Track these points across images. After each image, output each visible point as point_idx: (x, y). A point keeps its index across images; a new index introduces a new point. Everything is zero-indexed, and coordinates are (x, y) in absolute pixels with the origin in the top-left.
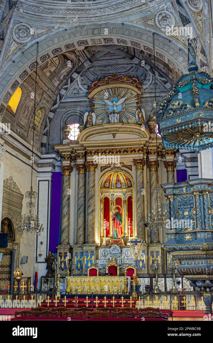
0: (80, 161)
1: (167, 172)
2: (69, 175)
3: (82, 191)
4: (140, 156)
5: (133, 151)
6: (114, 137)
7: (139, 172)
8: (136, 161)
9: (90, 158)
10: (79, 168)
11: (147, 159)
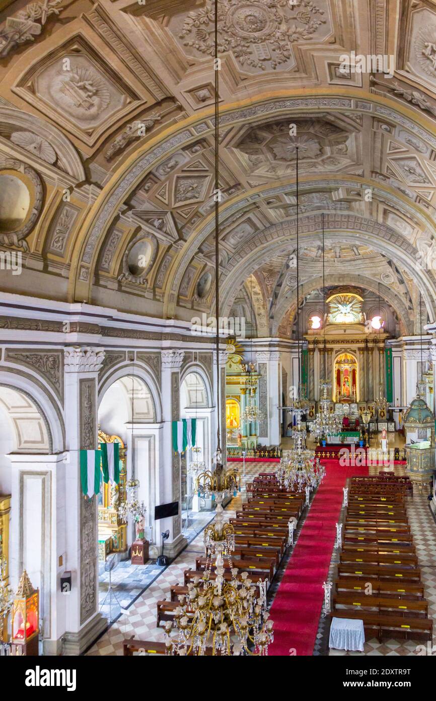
0: (321, 346)
1: (380, 354)
2: (313, 354)
3: (322, 366)
4: (362, 345)
5: (358, 342)
6: (345, 331)
7: (362, 356)
8: (359, 349)
9: (328, 346)
10: (320, 350)
11: (367, 346)
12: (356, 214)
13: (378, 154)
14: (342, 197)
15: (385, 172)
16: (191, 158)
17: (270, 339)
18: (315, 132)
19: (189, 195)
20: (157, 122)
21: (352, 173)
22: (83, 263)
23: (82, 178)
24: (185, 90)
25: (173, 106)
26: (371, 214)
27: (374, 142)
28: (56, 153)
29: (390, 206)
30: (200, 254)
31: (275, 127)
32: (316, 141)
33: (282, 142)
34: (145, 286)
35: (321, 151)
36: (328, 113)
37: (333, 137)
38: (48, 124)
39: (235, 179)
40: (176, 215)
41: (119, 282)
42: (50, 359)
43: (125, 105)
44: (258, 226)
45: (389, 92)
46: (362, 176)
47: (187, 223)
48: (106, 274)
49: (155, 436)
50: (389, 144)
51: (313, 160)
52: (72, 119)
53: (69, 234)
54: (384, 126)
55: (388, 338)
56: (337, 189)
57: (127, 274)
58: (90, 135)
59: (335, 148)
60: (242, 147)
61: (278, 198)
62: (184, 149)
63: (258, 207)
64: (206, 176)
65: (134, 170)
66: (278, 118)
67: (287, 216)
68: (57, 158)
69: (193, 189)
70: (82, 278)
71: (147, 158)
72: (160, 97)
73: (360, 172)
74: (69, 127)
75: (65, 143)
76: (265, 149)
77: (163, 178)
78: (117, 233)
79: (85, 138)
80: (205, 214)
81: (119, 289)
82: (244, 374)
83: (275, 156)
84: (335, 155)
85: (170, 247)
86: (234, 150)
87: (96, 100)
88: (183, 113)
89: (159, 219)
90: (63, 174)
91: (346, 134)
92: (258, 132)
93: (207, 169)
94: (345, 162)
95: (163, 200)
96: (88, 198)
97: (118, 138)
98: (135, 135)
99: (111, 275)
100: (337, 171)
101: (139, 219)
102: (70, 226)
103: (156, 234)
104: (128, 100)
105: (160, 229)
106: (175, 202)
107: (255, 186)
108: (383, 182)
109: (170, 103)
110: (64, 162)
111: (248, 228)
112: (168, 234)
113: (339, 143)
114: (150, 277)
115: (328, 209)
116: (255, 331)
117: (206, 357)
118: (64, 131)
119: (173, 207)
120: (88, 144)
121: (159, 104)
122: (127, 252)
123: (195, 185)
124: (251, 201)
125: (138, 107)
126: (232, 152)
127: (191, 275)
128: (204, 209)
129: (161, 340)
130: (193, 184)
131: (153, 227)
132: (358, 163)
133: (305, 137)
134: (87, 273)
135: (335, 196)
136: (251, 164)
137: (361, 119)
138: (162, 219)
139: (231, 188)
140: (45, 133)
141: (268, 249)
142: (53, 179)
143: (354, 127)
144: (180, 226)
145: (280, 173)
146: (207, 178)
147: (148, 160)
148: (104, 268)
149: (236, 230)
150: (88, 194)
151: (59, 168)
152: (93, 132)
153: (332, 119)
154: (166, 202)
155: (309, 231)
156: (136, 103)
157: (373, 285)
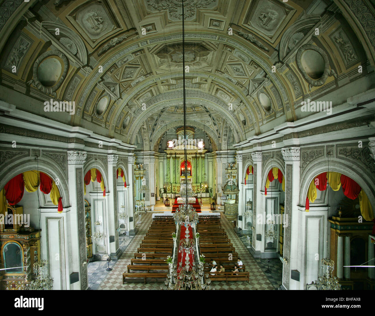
0: (174, 156)
2: (170, 160)
3: (174, 166)
4: (194, 155)
5: (192, 154)
7: (194, 161)
8: (193, 157)
9: (177, 156)
10: (173, 158)
11: (196, 156)
12: (202, 91)
13: (222, 62)
14: (197, 82)
15: (223, 70)
16: (134, 58)
17: (150, 152)
18: (195, 50)
19: (129, 76)
20: (125, 39)
21: (206, 70)
22: (79, 106)
23: (86, 63)
24: (142, 25)
25: (134, 32)
26: (209, 90)
27: (222, 56)
28: (77, 50)
29: (220, 87)
30: (127, 106)
31: (176, 46)
32: (193, 54)
33: (178, 54)
34: (102, 120)
35: (195, 59)
36: (203, 41)
37: (202, 52)
38: (77, 35)
39: (151, 70)
40: (121, 86)
41: (92, 117)
42: (62, 157)
43: (113, 30)
44: (154, 94)
45: (236, 34)
46: (211, 72)
47: (124, 91)
48: (87, 113)
49: (105, 199)
50: (229, 57)
51: (189, 63)
52: (88, 34)
53: (75, 91)
54: (229, 49)
55: (206, 152)
56: (197, 77)
57: (95, 114)
58: (94, 42)
59: (201, 58)
60: (159, 54)
61: (167, 81)
62: (132, 53)
63: (157, 84)
64: (138, 67)
65: (109, 61)
66: (179, 42)
67: (168, 90)
68: (77, 52)
69: (131, 73)
70: (77, 114)
71: (116, 56)
72: (130, 27)
73: (210, 70)
74: (86, 38)
75: (82, 45)
76: (169, 56)
77: (119, 67)
78: (95, 92)
79: (91, 43)
80: (133, 86)
81: (92, 122)
82: (138, 169)
83: (172, 60)
84: (200, 61)
85: (115, 101)
86: (155, 56)
87: (101, 26)
88: (138, 36)
89: (113, 87)
90: (78, 60)
91: (209, 52)
92: (168, 48)
93: (140, 64)
94: (204, 64)
95: (117, 77)
96: (86, 73)
97: (106, 45)
98: (113, 45)
99: (89, 114)
100: (199, 69)
101: (105, 86)
102: (76, 87)
103: (111, 94)
104: (115, 28)
105: (113, 92)
106: (122, 79)
107: (159, 74)
108: (220, 75)
109: (133, 31)
110: (80, 55)
111: (149, 95)
112: (116, 95)
113: (204, 56)
114: (105, 116)
115: (189, 87)
116: (142, 148)
117: (125, 159)
118: (83, 39)
119: (121, 81)
120: (92, 46)
121: (128, 31)
122: (97, 102)
123: (132, 72)
124: (155, 81)
125: (118, 31)
126: (154, 57)
127: (121, 117)
128: (133, 83)
129: (107, 149)
130: (132, 71)
131: (110, 91)
132: (210, 65)
133: (189, 52)
134: (80, 112)
135: (194, 81)
136: (160, 63)
137: (218, 45)
138: (115, 87)
139: (148, 74)
140: (75, 39)
141: (157, 106)
142: (73, 62)
143: (214, 49)
144: (121, 91)
145: (172, 68)
146: (139, 69)
147: (116, 57)
148: (87, 110)
149: (144, 95)
150: (86, 71)
151: (77, 57)
152: (95, 41)
153: (204, 44)
154: (118, 79)
155: (178, 98)
156: (118, 29)
157: (201, 126)
